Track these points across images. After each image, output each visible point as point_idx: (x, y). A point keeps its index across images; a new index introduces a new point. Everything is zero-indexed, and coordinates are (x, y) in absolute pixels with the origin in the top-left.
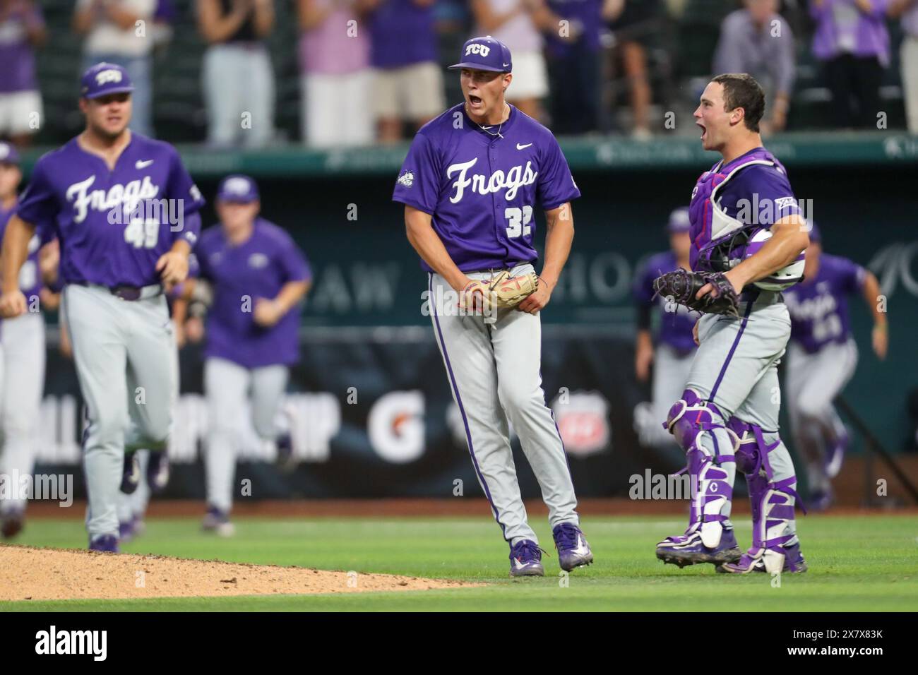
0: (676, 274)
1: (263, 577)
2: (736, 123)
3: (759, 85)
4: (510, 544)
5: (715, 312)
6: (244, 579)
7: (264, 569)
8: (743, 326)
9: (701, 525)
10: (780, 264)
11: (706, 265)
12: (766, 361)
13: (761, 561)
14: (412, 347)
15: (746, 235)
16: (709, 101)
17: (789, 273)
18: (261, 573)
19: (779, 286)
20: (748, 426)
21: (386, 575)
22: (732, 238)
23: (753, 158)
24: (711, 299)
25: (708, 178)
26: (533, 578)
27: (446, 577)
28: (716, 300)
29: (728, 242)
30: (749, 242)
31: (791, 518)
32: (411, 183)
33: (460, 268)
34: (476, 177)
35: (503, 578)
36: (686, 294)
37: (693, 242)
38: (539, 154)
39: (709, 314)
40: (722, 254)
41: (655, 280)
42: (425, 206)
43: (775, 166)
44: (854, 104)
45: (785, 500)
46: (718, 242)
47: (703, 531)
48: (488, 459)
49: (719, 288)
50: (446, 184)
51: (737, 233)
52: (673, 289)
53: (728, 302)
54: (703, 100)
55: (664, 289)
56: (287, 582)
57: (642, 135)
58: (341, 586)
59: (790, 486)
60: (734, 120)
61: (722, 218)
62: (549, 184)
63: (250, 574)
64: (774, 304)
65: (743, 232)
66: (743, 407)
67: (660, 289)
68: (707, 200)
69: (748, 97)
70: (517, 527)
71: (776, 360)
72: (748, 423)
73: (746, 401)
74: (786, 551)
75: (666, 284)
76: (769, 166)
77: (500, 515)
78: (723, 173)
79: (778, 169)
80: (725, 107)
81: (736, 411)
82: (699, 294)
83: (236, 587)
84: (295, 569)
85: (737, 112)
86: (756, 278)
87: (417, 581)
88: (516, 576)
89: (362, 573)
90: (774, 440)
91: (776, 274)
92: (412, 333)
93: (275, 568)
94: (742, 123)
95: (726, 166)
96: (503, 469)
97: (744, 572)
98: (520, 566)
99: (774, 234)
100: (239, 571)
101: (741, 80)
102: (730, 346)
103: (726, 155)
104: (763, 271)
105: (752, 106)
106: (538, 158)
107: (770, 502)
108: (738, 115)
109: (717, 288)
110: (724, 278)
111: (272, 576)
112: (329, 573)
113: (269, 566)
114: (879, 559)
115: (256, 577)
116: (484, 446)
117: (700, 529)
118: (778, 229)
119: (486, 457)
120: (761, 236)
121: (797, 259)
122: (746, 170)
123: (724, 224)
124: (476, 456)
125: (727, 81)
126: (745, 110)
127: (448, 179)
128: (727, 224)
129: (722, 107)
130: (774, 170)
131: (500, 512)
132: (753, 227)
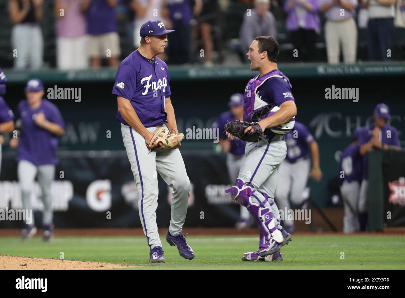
1: (39, 263)
2: (263, 58)
3: (275, 41)
4: (151, 248)
5: (252, 141)
6: (30, 264)
7: (39, 259)
8: (267, 150)
9: (271, 235)
12: (275, 167)
14: (106, 160)
15: (269, 109)
16: (252, 49)
17: (287, 126)
18: (38, 261)
19: (282, 132)
21: (94, 262)
23: (274, 74)
25: (253, 82)
26: (160, 263)
27: (121, 263)
29: (260, 111)
30: (270, 112)
32: (124, 87)
34: (153, 83)
35: (146, 263)
36: (239, 131)
37: (245, 111)
40: (257, 117)
41: (225, 125)
42: (128, 96)
43: (284, 78)
46: (256, 111)
47: (273, 237)
50: (141, 86)
51: (265, 108)
53: (259, 135)
54: (250, 48)
56: (49, 265)
57: (209, 65)
58: (73, 267)
60: (263, 57)
61: (259, 101)
63: (33, 262)
65: (267, 107)
67: (228, 129)
68: (253, 92)
69: (269, 46)
70: (155, 240)
76: (281, 78)
77: (148, 233)
78: (260, 81)
79: (285, 80)
80: (259, 51)
82: (246, 131)
83: (26, 268)
84: (53, 260)
86: (271, 126)
87: (108, 265)
88: (152, 262)
89: (83, 261)
91: (282, 127)
93: (44, 259)
94: (266, 58)
97: (255, 260)
98: (155, 258)
99: (281, 108)
100: (28, 260)
101: (266, 39)
102: (260, 158)
103: (261, 72)
105: (271, 50)
108: (265, 54)
111: (43, 263)
112: (69, 261)
113: (42, 258)
114: (315, 255)
115: (36, 263)
116: (148, 202)
117: (272, 237)
118: (283, 106)
119: (148, 207)
120: (275, 109)
121: (291, 120)
122: (271, 79)
123: (259, 103)
124: (143, 205)
125: (261, 40)
126: (268, 52)
127: (142, 84)
128: (262, 104)
129: (258, 51)
130: (283, 80)
131: (148, 232)
132: (272, 105)
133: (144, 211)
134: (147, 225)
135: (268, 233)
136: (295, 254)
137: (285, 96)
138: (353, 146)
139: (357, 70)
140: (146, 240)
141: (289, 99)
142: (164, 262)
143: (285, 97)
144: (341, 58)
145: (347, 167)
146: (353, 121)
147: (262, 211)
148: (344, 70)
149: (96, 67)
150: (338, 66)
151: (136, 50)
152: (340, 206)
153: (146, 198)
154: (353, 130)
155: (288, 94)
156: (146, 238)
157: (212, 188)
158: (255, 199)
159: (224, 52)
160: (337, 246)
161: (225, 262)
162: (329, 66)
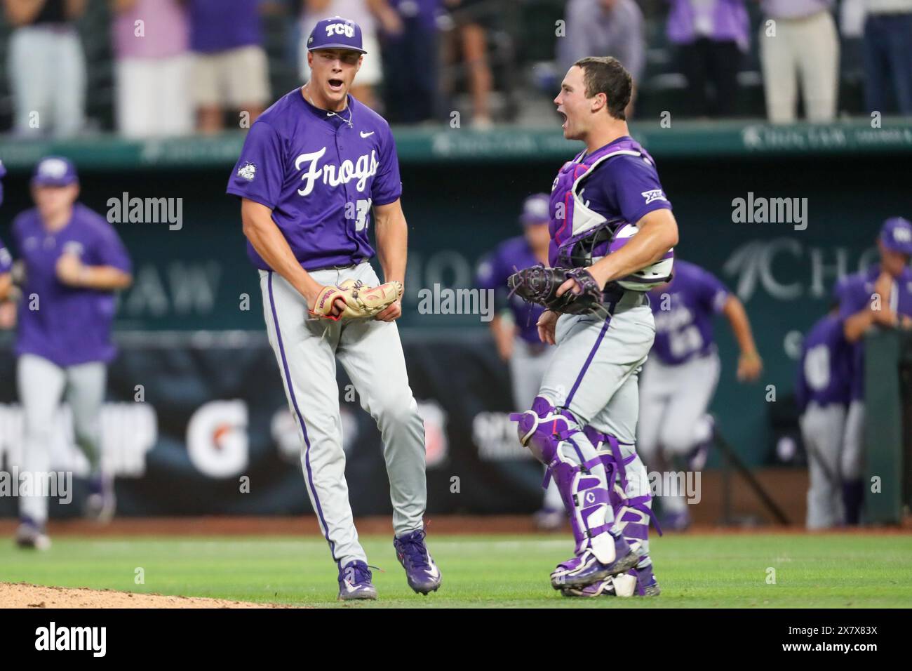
0: (533, 270)
1: (74, 601)
2: (597, 110)
3: (624, 69)
4: (339, 565)
5: (574, 312)
6: (53, 602)
7: (75, 592)
8: (605, 329)
9: (590, 542)
10: (647, 261)
11: (566, 262)
12: (627, 368)
13: (611, 584)
14: (234, 354)
15: (610, 230)
16: (569, 87)
17: (655, 272)
18: (71, 597)
19: (643, 286)
20: (603, 436)
21: (205, 598)
22: (595, 233)
23: (619, 148)
24: (574, 296)
25: (570, 169)
27: (270, 601)
28: (579, 297)
29: (591, 238)
30: (613, 238)
31: (645, 538)
32: (252, 176)
33: (302, 266)
34: (326, 168)
35: (332, 601)
36: (546, 291)
37: (553, 237)
38: (380, 143)
39: (569, 315)
40: (584, 251)
41: (510, 277)
42: (267, 199)
43: (642, 156)
44: (710, 90)
45: (639, 518)
46: (580, 237)
47: (594, 547)
48: (323, 470)
49: (583, 284)
50: (294, 174)
51: (600, 228)
52: (531, 286)
53: (592, 299)
54: (564, 86)
55: (520, 287)
57: (482, 125)
59: (645, 504)
60: (597, 107)
61: (584, 212)
62: (386, 176)
63: (60, 597)
64: (638, 306)
65: (607, 228)
66: (598, 417)
67: (515, 287)
68: (568, 193)
69: (610, 81)
70: (348, 546)
71: (638, 368)
72: (603, 433)
73: (604, 410)
74: (637, 574)
75: (523, 280)
76: (636, 157)
77: (330, 532)
78: (585, 164)
79: (646, 160)
80: (586, 93)
81: (592, 419)
82: (560, 291)
84: (108, 593)
85: (600, 98)
86: (620, 275)
88: (345, 600)
89: (180, 596)
90: (631, 453)
91: (642, 273)
92: (235, 338)
93: (87, 591)
94: (604, 109)
95: (591, 156)
96: (336, 483)
97: (592, 595)
98: (351, 588)
99: (640, 230)
100: (47, 594)
101: (603, 63)
102: (590, 349)
103: (589, 144)
104: (626, 267)
105: (615, 91)
106: (379, 147)
107: (623, 519)
108: (600, 101)
109: (580, 284)
110: (586, 274)
111: (84, 600)
112: (145, 596)
113: (80, 589)
114: (738, 581)
115: (66, 601)
116: (321, 456)
117: (589, 546)
118: (645, 224)
119: (322, 468)
120: (626, 232)
121: (665, 256)
122: (611, 161)
123: (586, 219)
124: (311, 465)
125: (589, 65)
126: (608, 96)
127: (296, 170)
128: (590, 219)
129: (583, 93)
130: (641, 160)
131: (331, 528)
132: (617, 222)
133: (315, 479)
134: (327, 512)
135: (583, 535)
136: (689, 580)
137: (647, 198)
138: (832, 319)
139: (838, 138)
140: (326, 545)
141: (657, 205)
142: (374, 599)
143: (648, 202)
144: (801, 108)
145: (818, 369)
146: (830, 261)
147: (581, 481)
148: (806, 136)
149: (212, 131)
150: (793, 128)
151: (298, 89)
152: (800, 462)
153: (317, 448)
154: (829, 282)
155: (656, 194)
156: (327, 542)
157: (489, 419)
158: (573, 451)
159: (518, 94)
160: (789, 560)
161: (520, 599)
162: (771, 127)
